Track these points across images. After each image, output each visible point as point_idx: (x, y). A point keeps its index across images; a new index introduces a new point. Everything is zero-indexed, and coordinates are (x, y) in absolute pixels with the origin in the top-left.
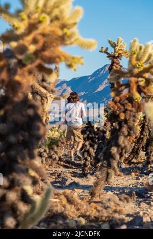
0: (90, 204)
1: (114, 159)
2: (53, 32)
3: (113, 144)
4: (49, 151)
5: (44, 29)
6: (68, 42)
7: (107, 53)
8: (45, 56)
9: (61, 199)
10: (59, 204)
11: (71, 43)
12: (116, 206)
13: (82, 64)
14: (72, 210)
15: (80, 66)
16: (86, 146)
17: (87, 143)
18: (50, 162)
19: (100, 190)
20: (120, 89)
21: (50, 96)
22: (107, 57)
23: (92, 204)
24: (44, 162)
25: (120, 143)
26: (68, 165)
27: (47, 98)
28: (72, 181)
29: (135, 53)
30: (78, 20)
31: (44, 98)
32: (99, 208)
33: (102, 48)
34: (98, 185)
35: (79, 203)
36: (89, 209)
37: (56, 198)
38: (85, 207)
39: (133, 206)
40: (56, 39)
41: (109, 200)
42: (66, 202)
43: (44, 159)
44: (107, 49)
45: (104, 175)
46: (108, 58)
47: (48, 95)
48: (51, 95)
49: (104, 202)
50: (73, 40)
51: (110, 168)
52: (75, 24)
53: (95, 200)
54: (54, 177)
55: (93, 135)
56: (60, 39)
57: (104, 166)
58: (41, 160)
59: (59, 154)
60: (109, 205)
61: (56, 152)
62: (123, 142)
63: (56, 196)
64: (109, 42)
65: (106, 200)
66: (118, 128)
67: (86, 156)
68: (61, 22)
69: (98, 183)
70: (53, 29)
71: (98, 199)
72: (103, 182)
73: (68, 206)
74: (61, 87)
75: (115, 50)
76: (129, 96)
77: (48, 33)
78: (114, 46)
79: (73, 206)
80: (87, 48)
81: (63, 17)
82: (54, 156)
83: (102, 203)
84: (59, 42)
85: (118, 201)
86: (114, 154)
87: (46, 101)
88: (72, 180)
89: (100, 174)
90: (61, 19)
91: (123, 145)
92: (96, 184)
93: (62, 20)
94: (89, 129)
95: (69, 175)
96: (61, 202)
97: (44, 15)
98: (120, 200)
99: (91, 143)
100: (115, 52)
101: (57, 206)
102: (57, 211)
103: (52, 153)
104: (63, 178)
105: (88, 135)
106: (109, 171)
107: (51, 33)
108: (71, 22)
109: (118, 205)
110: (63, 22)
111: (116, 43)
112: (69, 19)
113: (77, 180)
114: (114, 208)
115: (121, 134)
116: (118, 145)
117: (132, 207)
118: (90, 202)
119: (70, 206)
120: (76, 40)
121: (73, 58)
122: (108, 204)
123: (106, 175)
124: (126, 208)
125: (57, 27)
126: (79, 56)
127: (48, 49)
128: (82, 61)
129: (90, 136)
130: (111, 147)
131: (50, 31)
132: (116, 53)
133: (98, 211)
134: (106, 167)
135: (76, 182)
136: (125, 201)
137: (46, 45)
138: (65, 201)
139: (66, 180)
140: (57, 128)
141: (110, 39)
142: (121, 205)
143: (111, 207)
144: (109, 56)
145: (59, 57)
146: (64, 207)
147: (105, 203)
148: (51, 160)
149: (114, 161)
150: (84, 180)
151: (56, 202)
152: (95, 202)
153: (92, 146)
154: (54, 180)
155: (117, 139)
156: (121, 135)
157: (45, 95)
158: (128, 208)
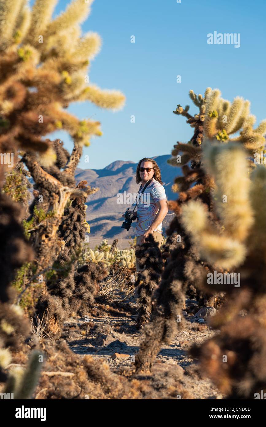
0: (130, 381)
1: (177, 302)
2: (46, 77)
3: (175, 275)
4: (77, 286)
5: (28, 71)
6: (69, 96)
7: (188, 116)
8: (29, 120)
9: (77, 373)
10: (73, 382)
11: (75, 98)
12: (176, 386)
13: (99, 135)
14: (96, 393)
15: (94, 137)
16: (144, 278)
17: (146, 273)
18: (79, 306)
19: (152, 356)
20: (189, 179)
21: (65, 190)
22: (188, 122)
23: (134, 381)
24: (67, 305)
25: (188, 274)
26: (118, 310)
27: (58, 194)
28: (114, 340)
29: (214, 116)
30: (91, 57)
31: (54, 194)
32: (146, 389)
33: (179, 106)
34: (147, 347)
35: (110, 380)
36: (127, 390)
37: (69, 371)
38: (120, 386)
39: (208, 385)
40: (49, 90)
41: (166, 374)
42: (87, 376)
43: (67, 300)
44: (187, 108)
45: (159, 329)
46: (189, 125)
47: (62, 188)
48: (67, 188)
49: (157, 377)
50: (77, 92)
51: (170, 318)
52: (85, 63)
53: (142, 373)
54: (84, 332)
55: (157, 260)
56: (56, 90)
57: (159, 315)
58: (61, 302)
59: (95, 293)
60: (164, 384)
61: (90, 289)
62: (192, 271)
63: (70, 367)
64: (191, 95)
65: (160, 375)
66: (183, 247)
67: (144, 295)
68: (61, 59)
69: (148, 344)
70: (45, 72)
71: (148, 372)
72: (156, 342)
73: (90, 385)
74: (124, 174)
75: (201, 110)
76: (204, 191)
77: (37, 79)
78: (199, 102)
79: (99, 385)
80: (108, 106)
81: (65, 52)
82: (87, 295)
83: (153, 380)
84: (52, 96)
85: (182, 377)
86: (176, 293)
87: (57, 200)
88: (114, 337)
89: (151, 328)
90: (60, 55)
91: (192, 278)
92: (145, 346)
93: (63, 57)
94: (149, 248)
95: (110, 329)
96: (78, 378)
97: (29, 48)
98: (186, 374)
99: (154, 272)
100: (201, 113)
101: (69, 384)
102: (68, 394)
103: (83, 289)
104: (99, 334)
105: (148, 259)
106: (168, 323)
107: (43, 80)
108: (78, 59)
109: (182, 383)
110: (65, 60)
111: (203, 97)
112: (74, 55)
113: (123, 337)
114: (173, 389)
115: (190, 258)
116: (183, 278)
117: (206, 387)
118: (130, 378)
119: (93, 384)
120: (84, 92)
121: (81, 124)
122: (163, 381)
123: (161, 330)
124: (195, 388)
125: (53, 68)
126: (93, 121)
127: (34, 107)
128: (99, 128)
129: (152, 260)
130: (171, 282)
131: (42, 77)
132: (202, 116)
133: (144, 393)
134: (162, 316)
135: (122, 341)
136: (196, 377)
137: (30, 100)
138: (83, 376)
139: (105, 337)
140: (110, 246)
141: (192, 91)
142: (187, 384)
143: (168, 386)
144: (192, 121)
145: (53, 123)
146: (81, 386)
147: (158, 380)
148: (81, 301)
149: (176, 306)
150: (136, 338)
151: (68, 377)
152: (141, 378)
153: (154, 277)
154: (84, 337)
155: (183, 267)
156: (189, 260)
157: (57, 188)
158: (199, 389)
